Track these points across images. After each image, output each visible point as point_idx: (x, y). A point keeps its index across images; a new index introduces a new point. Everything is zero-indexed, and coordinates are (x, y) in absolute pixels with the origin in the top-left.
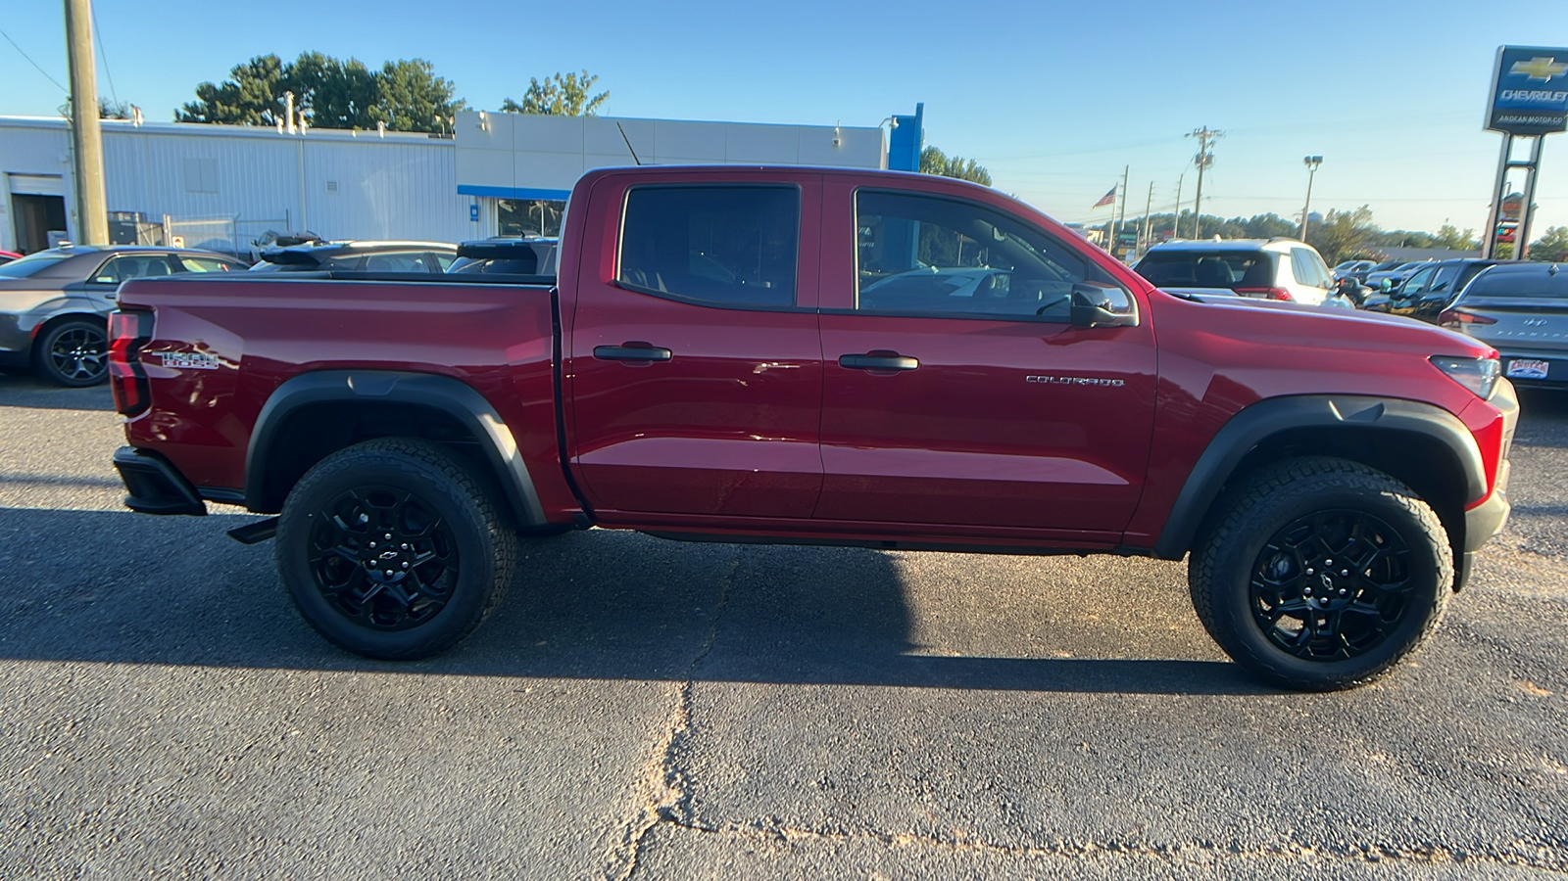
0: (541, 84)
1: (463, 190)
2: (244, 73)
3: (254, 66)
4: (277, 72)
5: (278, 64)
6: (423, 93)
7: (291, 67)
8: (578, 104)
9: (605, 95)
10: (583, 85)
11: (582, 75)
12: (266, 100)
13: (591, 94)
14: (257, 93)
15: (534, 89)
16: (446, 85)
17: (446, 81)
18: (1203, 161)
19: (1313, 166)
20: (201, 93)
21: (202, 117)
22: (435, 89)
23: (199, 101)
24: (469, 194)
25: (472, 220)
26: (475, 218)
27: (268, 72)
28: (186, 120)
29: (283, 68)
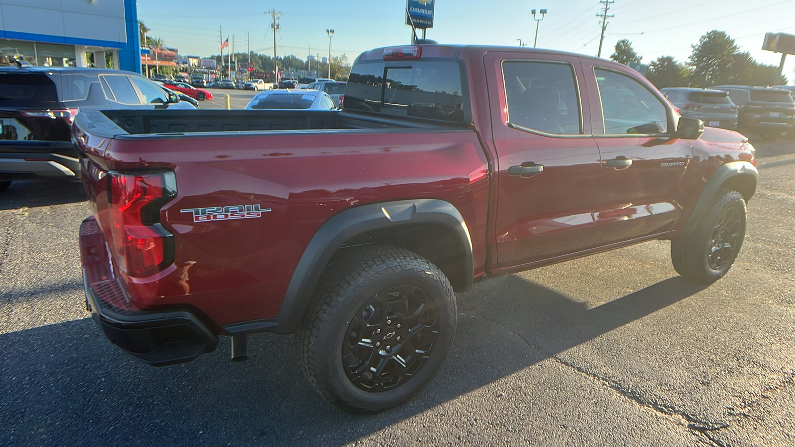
18: (275, 27)
19: (330, 34)
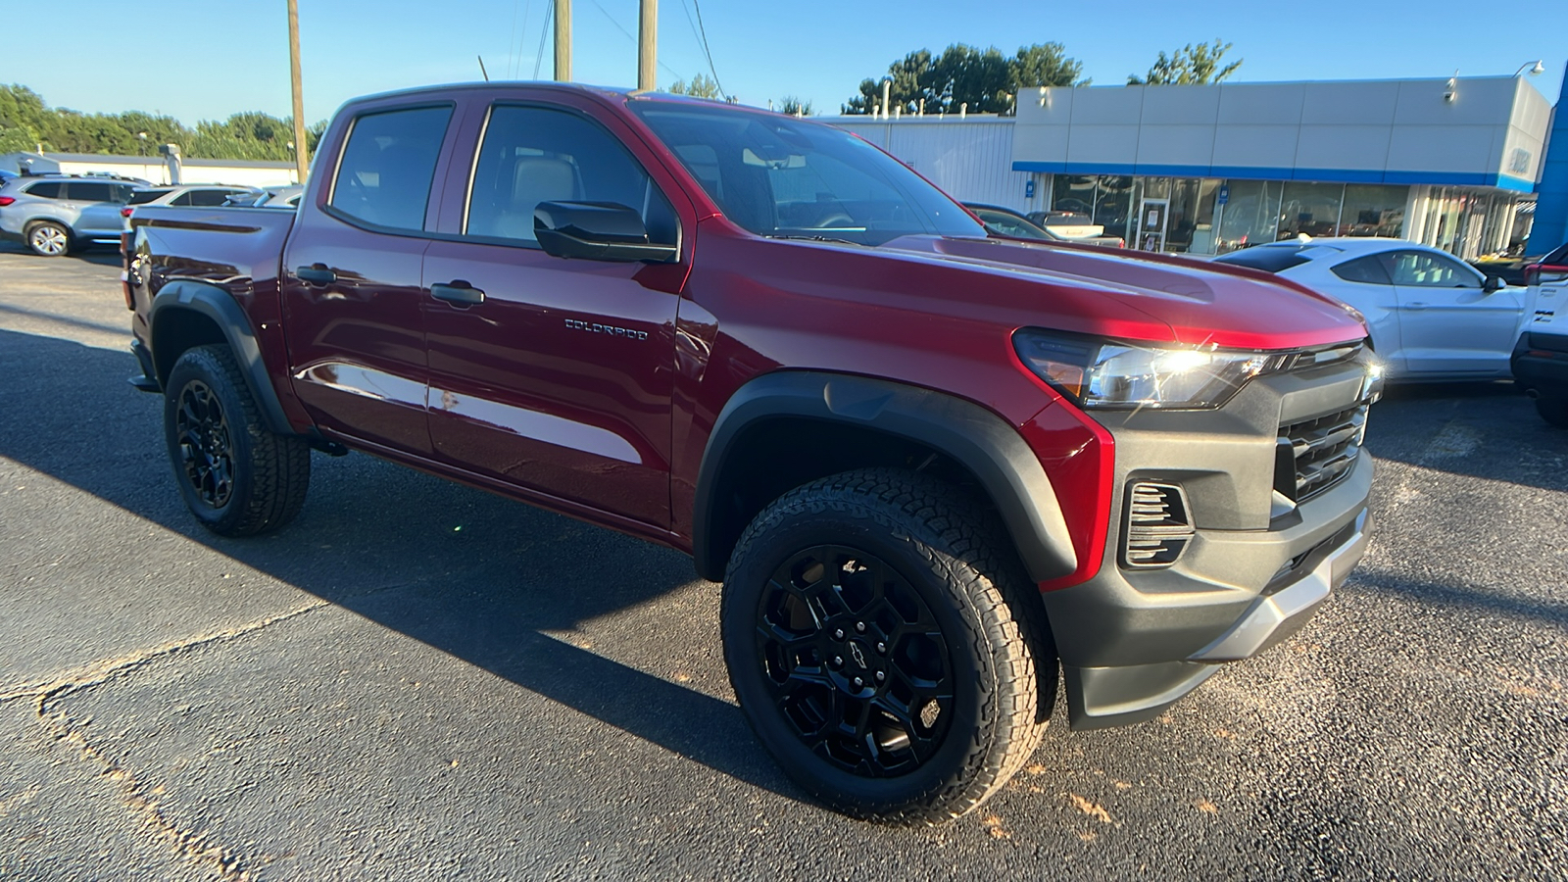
0: (1169, 57)
1: (1018, 167)
2: (899, 68)
3: (909, 61)
4: (926, 66)
5: (927, 58)
6: (1051, 75)
7: (938, 59)
8: (1205, 76)
9: (1237, 64)
10: (1214, 55)
11: (1215, 45)
12: (913, 92)
13: (1220, 65)
14: (907, 85)
15: (1161, 65)
16: (1074, 66)
17: (1075, 61)
20: (863, 89)
21: (862, 110)
22: (1062, 71)
23: (861, 96)
24: (1028, 170)
25: (1027, 196)
26: (1030, 194)
27: (919, 65)
28: (849, 112)
29: (932, 61)
